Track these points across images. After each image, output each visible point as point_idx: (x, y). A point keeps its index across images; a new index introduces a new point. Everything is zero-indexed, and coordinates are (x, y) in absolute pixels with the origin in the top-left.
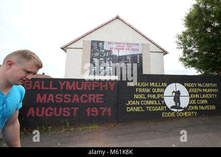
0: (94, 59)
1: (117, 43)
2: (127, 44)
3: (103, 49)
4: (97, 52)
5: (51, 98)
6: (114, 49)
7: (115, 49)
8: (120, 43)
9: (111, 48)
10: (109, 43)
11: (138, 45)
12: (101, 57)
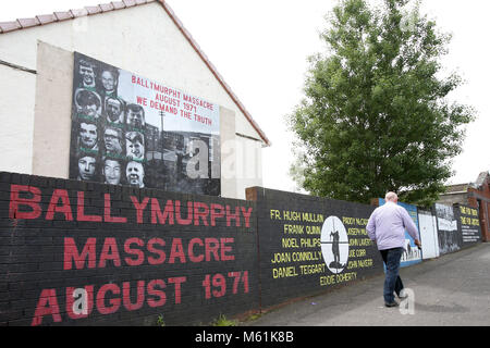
0: (84, 126)
1: (157, 88)
2: (185, 98)
3: (114, 96)
4: (95, 101)
5: (110, 252)
6: (148, 103)
7: (154, 105)
8: (166, 90)
9: (139, 100)
10: (134, 78)
11: (209, 106)
12: (109, 125)
